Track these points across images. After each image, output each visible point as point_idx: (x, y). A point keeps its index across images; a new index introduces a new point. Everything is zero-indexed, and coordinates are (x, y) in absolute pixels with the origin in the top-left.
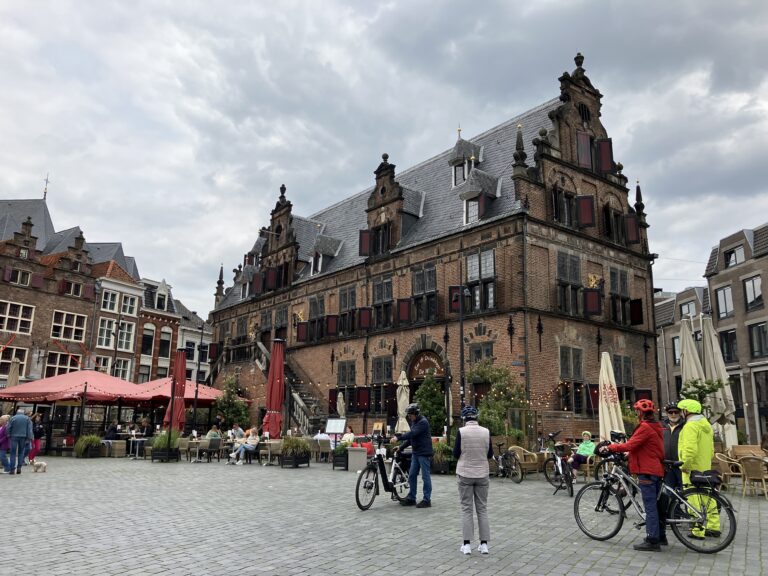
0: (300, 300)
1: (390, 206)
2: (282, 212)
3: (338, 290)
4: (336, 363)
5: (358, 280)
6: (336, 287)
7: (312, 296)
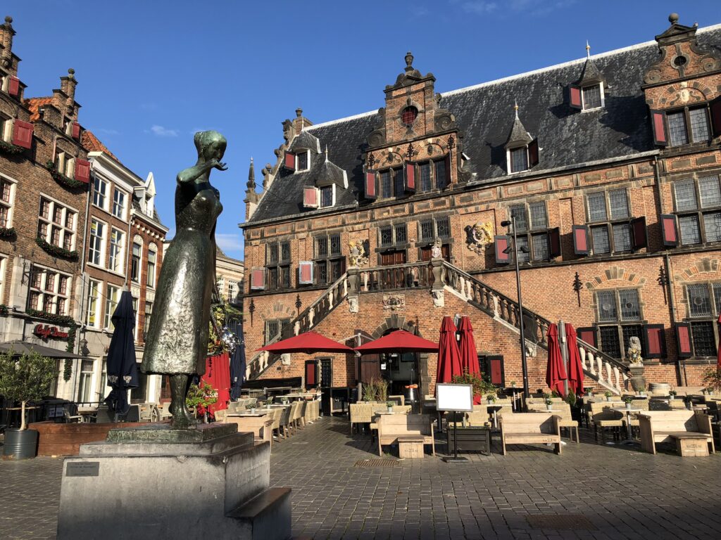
0: (483, 207)
1: (700, 81)
2: (413, 88)
3: (580, 193)
4: (585, 293)
5: (633, 178)
6: (577, 187)
7: (516, 201)
